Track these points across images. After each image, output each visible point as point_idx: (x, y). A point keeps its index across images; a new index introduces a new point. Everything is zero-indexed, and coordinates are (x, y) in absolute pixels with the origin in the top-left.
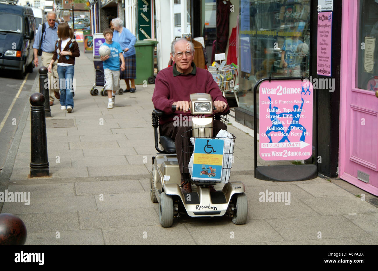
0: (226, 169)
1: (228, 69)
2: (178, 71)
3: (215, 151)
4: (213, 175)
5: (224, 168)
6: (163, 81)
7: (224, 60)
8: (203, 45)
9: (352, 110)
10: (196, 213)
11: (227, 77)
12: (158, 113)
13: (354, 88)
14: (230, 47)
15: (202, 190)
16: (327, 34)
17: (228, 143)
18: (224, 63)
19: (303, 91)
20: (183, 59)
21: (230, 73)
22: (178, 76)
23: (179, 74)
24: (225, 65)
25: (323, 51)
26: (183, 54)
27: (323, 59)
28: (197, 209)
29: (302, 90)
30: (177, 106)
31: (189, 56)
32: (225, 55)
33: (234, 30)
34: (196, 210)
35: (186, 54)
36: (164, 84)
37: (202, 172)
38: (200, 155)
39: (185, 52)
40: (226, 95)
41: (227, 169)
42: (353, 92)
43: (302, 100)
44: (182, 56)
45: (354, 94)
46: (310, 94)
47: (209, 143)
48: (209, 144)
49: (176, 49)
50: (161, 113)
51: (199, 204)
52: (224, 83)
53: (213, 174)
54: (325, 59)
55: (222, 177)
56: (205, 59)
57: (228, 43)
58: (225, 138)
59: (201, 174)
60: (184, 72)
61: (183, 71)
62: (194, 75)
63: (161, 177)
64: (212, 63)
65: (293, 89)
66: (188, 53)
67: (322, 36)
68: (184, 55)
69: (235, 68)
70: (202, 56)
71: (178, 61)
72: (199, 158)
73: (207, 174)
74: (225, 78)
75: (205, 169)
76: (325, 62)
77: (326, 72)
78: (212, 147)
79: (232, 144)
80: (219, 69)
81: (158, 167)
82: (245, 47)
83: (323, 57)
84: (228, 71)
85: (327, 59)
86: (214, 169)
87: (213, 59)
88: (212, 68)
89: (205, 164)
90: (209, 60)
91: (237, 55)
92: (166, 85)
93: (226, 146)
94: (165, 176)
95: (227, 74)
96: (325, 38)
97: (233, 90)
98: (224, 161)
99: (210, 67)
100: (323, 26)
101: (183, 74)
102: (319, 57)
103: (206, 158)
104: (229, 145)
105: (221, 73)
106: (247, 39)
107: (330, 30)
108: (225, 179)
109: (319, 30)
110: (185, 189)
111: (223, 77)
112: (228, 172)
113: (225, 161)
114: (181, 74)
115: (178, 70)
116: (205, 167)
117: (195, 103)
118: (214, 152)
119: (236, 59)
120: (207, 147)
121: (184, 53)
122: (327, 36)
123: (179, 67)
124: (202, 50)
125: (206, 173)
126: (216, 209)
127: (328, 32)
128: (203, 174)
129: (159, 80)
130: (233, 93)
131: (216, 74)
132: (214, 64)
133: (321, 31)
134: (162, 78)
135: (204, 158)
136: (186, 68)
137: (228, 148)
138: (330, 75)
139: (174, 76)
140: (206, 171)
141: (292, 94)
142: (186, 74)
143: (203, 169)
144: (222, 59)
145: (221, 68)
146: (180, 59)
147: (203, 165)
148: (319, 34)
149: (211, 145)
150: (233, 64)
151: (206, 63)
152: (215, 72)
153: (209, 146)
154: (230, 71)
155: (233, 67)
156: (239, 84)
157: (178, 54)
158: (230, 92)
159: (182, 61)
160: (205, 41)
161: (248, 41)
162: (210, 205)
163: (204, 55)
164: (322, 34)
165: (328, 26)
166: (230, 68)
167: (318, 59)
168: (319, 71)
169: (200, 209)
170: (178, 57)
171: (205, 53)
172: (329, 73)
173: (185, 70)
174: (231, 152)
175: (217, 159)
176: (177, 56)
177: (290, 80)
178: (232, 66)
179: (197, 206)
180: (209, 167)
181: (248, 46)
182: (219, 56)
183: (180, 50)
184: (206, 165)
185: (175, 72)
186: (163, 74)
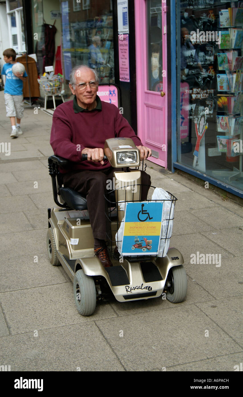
0: (164, 240)
1: (56, 78)
2: (81, 107)
3: (152, 218)
4: (148, 249)
5: (162, 239)
6: (63, 120)
7: (52, 71)
8: (36, 60)
9: (145, 107)
10: (126, 297)
11: (55, 84)
12: (62, 161)
13: (146, 90)
14: (57, 62)
15: (131, 265)
16: (125, 51)
17: (168, 207)
18: (53, 73)
19: (111, 93)
20: (87, 92)
21: (58, 81)
22: (80, 113)
23: (82, 110)
24: (54, 75)
25: (123, 63)
26: (86, 86)
27: (123, 69)
28: (127, 291)
29: (109, 93)
30: (89, 156)
31: (94, 88)
32: (53, 67)
33: (59, 48)
34: (125, 293)
35: (90, 85)
36: (65, 123)
37: (134, 245)
38: (132, 224)
39: (89, 83)
40: (56, 98)
41: (166, 239)
42: (146, 93)
43: (110, 100)
44: (86, 88)
45: (147, 95)
46: (115, 96)
47: (143, 207)
48: (143, 210)
49: (76, 79)
50: (65, 161)
51: (130, 284)
52: (53, 89)
53: (148, 247)
54: (125, 69)
55: (159, 250)
56: (38, 70)
57: (55, 58)
58: (164, 200)
59: (133, 248)
60: (87, 108)
61: (86, 106)
62: (100, 111)
63: (67, 240)
64: (43, 74)
65: (103, 92)
66: (92, 83)
67: (122, 52)
68: (88, 86)
69: (61, 77)
70: (36, 69)
71: (81, 94)
72: (131, 228)
73: (141, 248)
74: (54, 85)
75: (138, 241)
76: (125, 72)
77: (126, 79)
78: (148, 213)
79: (173, 207)
80: (49, 78)
81: (59, 225)
82: (68, 62)
83: (124, 68)
84: (56, 80)
85: (126, 70)
86: (150, 241)
87: (44, 71)
88: (44, 78)
89: (139, 235)
90: (41, 71)
91: (62, 67)
92: (67, 125)
93: (165, 210)
94: (71, 239)
95: (55, 82)
96: (124, 54)
97: (61, 94)
98: (162, 229)
99: (42, 77)
100: (122, 45)
101: (86, 110)
102: (121, 68)
103: (140, 227)
104: (169, 209)
105: (51, 81)
106: (69, 55)
107: (127, 48)
108: (162, 252)
109: (120, 48)
110: (102, 258)
111: (52, 84)
112: (166, 243)
113: (164, 230)
114: (85, 110)
115: (80, 105)
116: (138, 239)
117: (117, 153)
118: (150, 219)
119: (61, 70)
120: (141, 213)
121: (87, 84)
122: (125, 52)
123: (82, 101)
124: (35, 64)
125: (139, 246)
126: (151, 289)
127: (126, 50)
128: (135, 248)
129: (57, 119)
130: (60, 97)
131: (47, 82)
132: (45, 74)
133: (121, 48)
134: (61, 116)
135: (137, 227)
136: (91, 102)
137: (167, 213)
138: (129, 81)
139: (75, 113)
140: (140, 244)
141: (103, 96)
142: (90, 110)
143: (136, 241)
144: (51, 71)
145: (50, 77)
146: (83, 91)
147: (135, 237)
148: (120, 51)
149: (146, 211)
150: (59, 74)
151: (39, 74)
152: (46, 81)
153: (143, 212)
154: (57, 79)
155: (59, 77)
156: (64, 89)
157: (81, 86)
158: (58, 95)
159: (86, 94)
160: (37, 56)
161: (70, 56)
162: (142, 284)
163: (37, 67)
164: (122, 51)
165: (126, 45)
166: (57, 77)
167: (120, 69)
168: (121, 78)
169: (131, 290)
170: (80, 89)
171: (38, 66)
172: (128, 80)
173: (89, 105)
174: (171, 217)
175: (155, 227)
176: (79, 87)
177: (102, 86)
178: (59, 75)
179: (127, 288)
180: (143, 239)
181: (69, 61)
182: (49, 69)
183: (82, 80)
184: (139, 237)
185: (76, 108)
186: (62, 111)
